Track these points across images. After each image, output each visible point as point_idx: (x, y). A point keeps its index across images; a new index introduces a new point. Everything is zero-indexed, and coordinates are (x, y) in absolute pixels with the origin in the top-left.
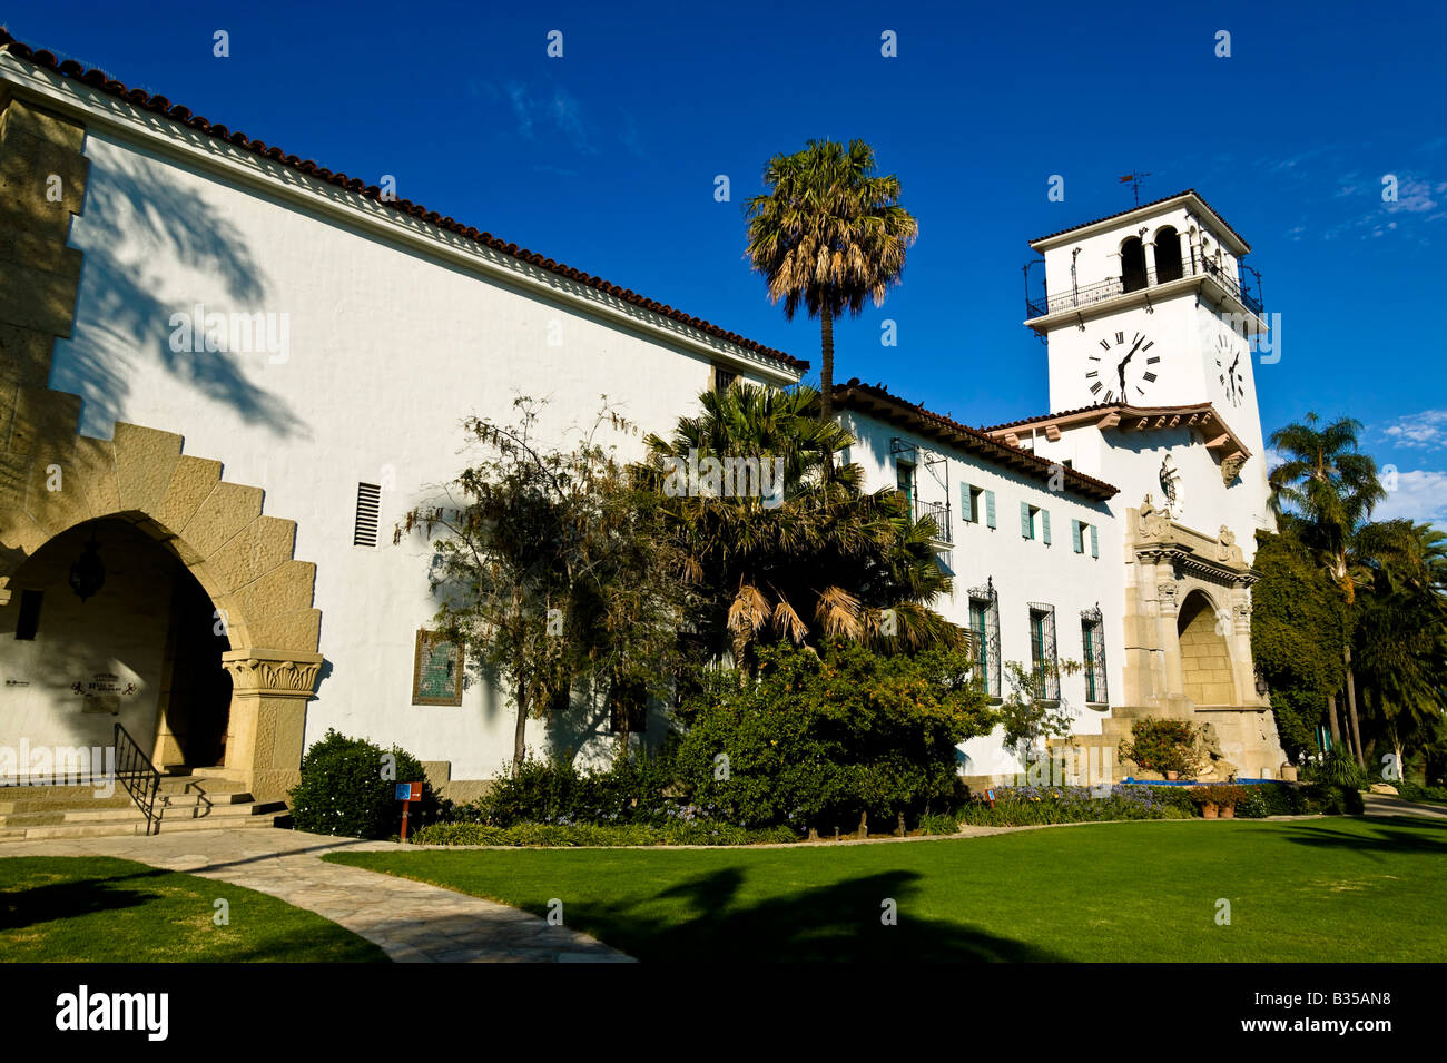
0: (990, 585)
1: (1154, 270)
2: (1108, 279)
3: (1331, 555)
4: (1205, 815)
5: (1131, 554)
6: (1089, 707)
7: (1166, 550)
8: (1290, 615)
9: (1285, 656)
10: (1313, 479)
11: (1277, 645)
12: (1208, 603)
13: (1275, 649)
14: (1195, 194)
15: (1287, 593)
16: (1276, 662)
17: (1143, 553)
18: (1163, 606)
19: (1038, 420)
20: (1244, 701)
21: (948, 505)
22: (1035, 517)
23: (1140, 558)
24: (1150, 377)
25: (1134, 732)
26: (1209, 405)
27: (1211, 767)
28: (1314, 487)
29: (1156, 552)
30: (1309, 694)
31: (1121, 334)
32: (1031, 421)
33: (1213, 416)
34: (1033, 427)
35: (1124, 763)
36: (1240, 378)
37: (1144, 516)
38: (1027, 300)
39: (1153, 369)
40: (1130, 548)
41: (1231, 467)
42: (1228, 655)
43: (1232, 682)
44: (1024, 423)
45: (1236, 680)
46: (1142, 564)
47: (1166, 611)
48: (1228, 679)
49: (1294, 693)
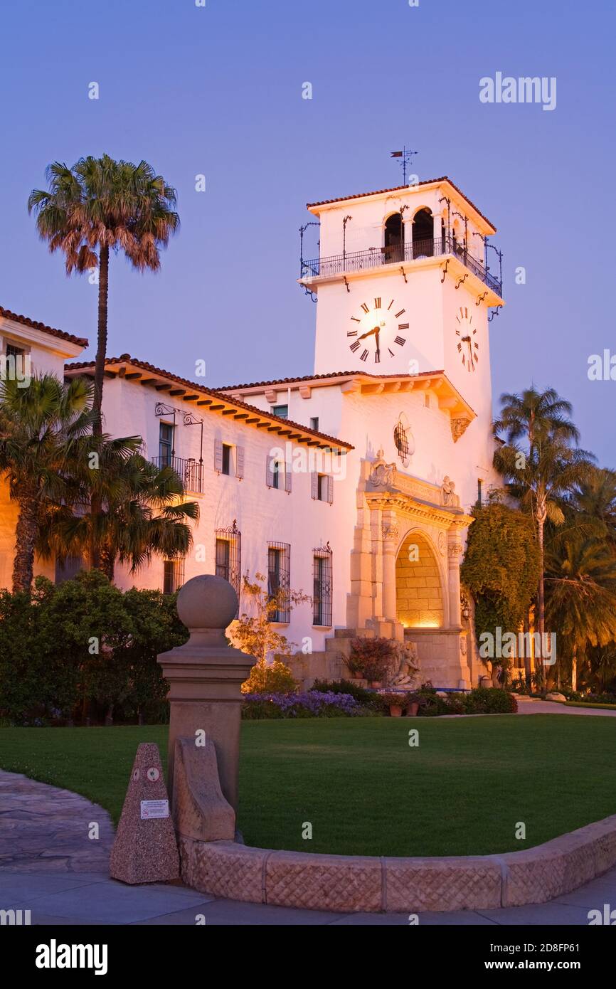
0: (234, 526)
1: (411, 245)
2: (371, 249)
4: (392, 715)
5: (362, 501)
6: (313, 628)
7: (391, 498)
14: (449, 181)
17: (372, 500)
18: (385, 545)
19: (293, 380)
20: (450, 625)
21: (201, 460)
23: (369, 504)
24: (400, 341)
25: (351, 650)
26: (441, 372)
27: (408, 678)
29: (383, 500)
31: (379, 299)
32: (287, 381)
33: (444, 382)
34: (289, 386)
36: (476, 346)
37: (376, 468)
38: (301, 259)
39: (403, 334)
40: (361, 495)
41: (459, 425)
42: (441, 587)
43: (443, 609)
44: (281, 382)
45: (445, 607)
46: (370, 510)
47: (387, 550)
48: (441, 606)
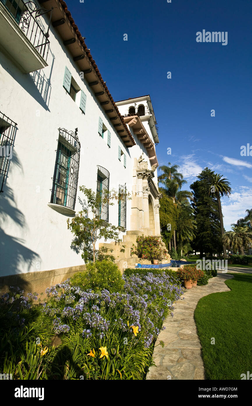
0: (76, 133)
3: (172, 198)
5: (135, 174)
7: (148, 173)
8: (166, 211)
9: (166, 222)
10: (168, 179)
11: (163, 219)
12: (151, 201)
13: (163, 220)
14: (149, 96)
15: (165, 205)
16: (163, 224)
17: (139, 174)
18: (144, 194)
20: (157, 234)
22: (104, 133)
23: (138, 176)
25: (137, 242)
28: (168, 181)
29: (144, 173)
30: (169, 233)
33: (153, 148)
35: (132, 256)
37: (140, 162)
40: (135, 171)
41: (154, 167)
42: (154, 220)
43: (154, 228)
45: (155, 228)
46: (138, 178)
47: (145, 197)
48: (153, 227)
49: (165, 233)
